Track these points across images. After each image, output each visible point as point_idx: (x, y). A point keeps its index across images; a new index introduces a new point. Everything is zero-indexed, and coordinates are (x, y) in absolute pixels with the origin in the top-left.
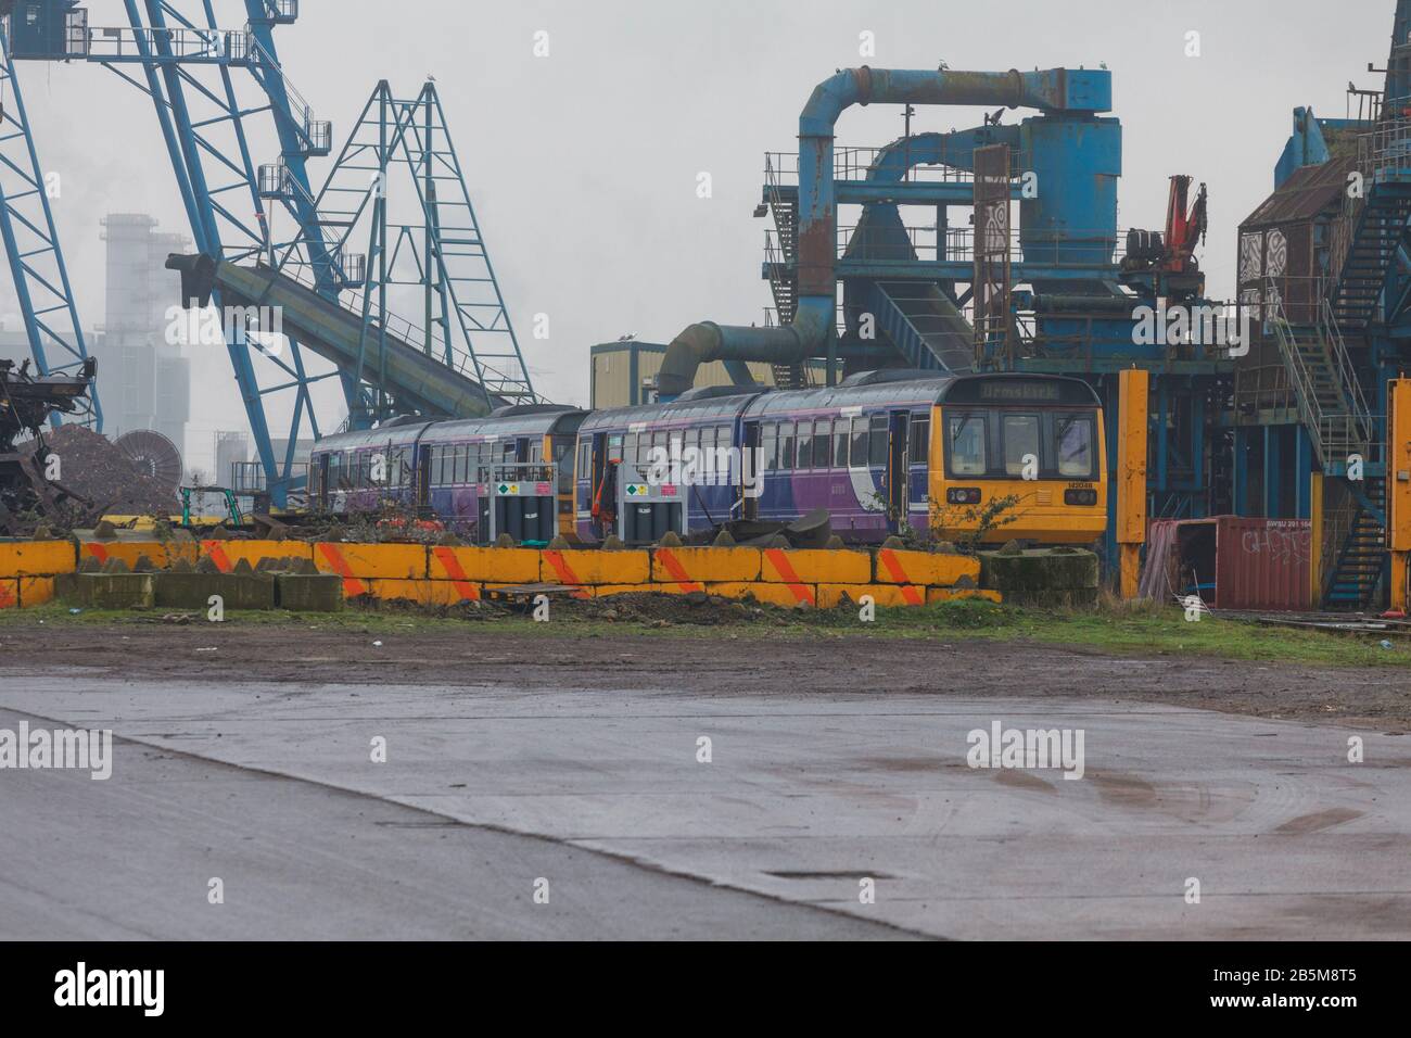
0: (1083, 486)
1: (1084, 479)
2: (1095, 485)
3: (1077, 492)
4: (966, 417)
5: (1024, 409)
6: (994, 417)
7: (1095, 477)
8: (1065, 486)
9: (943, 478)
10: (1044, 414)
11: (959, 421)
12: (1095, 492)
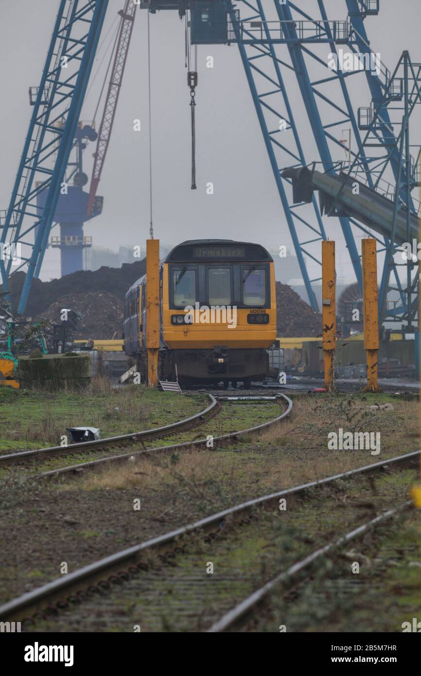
0: (260, 312)
1: (260, 307)
2: (267, 311)
3: (255, 316)
4: (184, 271)
5: (221, 264)
6: (202, 268)
7: (268, 305)
8: (248, 312)
9: (168, 309)
10: (234, 267)
11: (180, 272)
12: (268, 316)
